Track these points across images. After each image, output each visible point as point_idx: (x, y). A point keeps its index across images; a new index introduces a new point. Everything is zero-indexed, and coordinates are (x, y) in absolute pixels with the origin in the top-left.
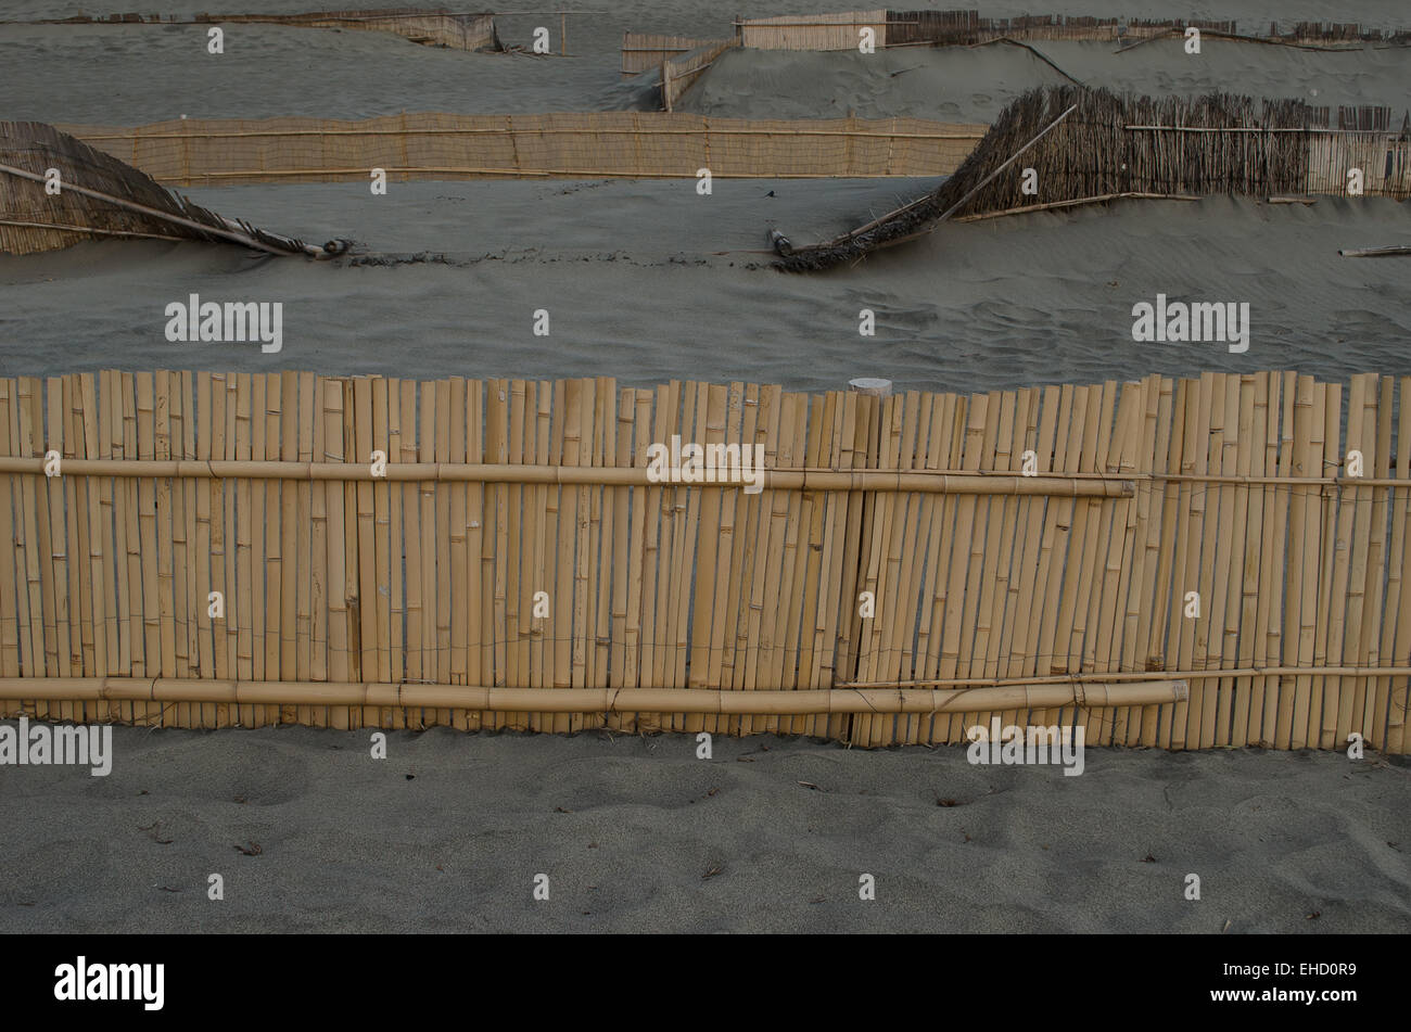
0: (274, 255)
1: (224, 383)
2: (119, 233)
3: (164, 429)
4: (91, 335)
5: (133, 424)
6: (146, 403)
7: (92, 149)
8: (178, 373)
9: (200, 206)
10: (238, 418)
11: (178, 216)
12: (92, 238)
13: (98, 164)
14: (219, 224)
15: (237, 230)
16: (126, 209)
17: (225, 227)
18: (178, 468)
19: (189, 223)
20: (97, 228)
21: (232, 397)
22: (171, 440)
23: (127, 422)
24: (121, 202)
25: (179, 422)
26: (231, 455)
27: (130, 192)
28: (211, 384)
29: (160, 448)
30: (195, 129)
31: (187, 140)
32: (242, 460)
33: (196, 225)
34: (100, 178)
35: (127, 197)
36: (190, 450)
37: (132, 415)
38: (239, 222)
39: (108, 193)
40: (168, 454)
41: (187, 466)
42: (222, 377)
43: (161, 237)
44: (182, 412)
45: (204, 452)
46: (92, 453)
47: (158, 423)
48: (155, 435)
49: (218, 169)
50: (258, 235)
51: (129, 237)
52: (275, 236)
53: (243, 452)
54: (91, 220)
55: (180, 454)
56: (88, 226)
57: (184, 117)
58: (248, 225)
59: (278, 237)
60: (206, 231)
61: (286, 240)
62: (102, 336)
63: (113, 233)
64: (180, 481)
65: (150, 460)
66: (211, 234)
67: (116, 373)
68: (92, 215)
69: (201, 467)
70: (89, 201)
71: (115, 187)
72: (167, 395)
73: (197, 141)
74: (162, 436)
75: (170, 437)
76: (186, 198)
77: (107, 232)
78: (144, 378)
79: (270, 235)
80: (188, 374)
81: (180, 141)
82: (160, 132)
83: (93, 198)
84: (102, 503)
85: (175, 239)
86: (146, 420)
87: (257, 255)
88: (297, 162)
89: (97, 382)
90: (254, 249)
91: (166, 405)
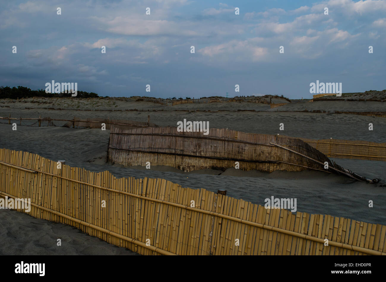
0: (357, 181)
1: (359, 224)
2: (315, 169)
3: (340, 234)
4: (306, 196)
5: (332, 231)
6: (336, 226)
7: (312, 147)
8: (347, 219)
9: (338, 165)
10: (362, 235)
11: (332, 167)
12: (308, 170)
13: (313, 151)
14: (342, 170)
15: (348, 172)
16: (318, 163)
17: (344, 171)
18: (343, 245)
19: (334, 169)
20: (309, 167)
21: (361, 229)
22: (342, 237)
23: (330, 230)
24: (317, 161)
25: (345, 233)
26: (358, 245)
27: (320, 159)
28: (356, 225)
29: (338, 238)
30: (334, 142)
31: (331, 144)
32: (361, 247)
33: (336, 170)
34: (312, 154)
35: (319, 160)
36: (347, 241)
37: (332, 228)
38: (349, 171)
39: (314, 159)
40: (340, 241)
41: (345, 245)
42: (359, 222)
43: (326, 171)
44: (346, 230)
45: (351, 242)
46: (319, 236)
47: (338, 232)
48: (337, 235)
49: (338, 153)
50: (353, 174)
51: (317, 170)
52: (358, 175)
53: (362, 245)
54: (308, 165)
55: (343, 241)
56: (307, 166)
57: (331, 138)
58: (351, 171)
59: (359, 176)
60: (338, 172)
61: (361, 177)
62: (310, 197)
63: (314, 169)
64: (342, 249)
65: (335, 241)
66: (340, 172)
67: (329, 216)
68: (309, 164)
69: (349, 246)
70: (308, 160)
71: (316, 157)
72: (342, 225)
73: (334, 145)
74: (340, 236)
75: (341, 236)
76: (335, 162)
77: (312, 168)
78: (337, 219)
79: (357, 175)
80: (349, 220)
81: (329, 144)
82: (324, 142)
83: (310, 160)
84: (319, 250)
85: (329, 172)
86: (336, 231)
87: (351, 179)
88: (361, 153)
89: (324, 217)
90: (351, 178)
91: (342, 227)
